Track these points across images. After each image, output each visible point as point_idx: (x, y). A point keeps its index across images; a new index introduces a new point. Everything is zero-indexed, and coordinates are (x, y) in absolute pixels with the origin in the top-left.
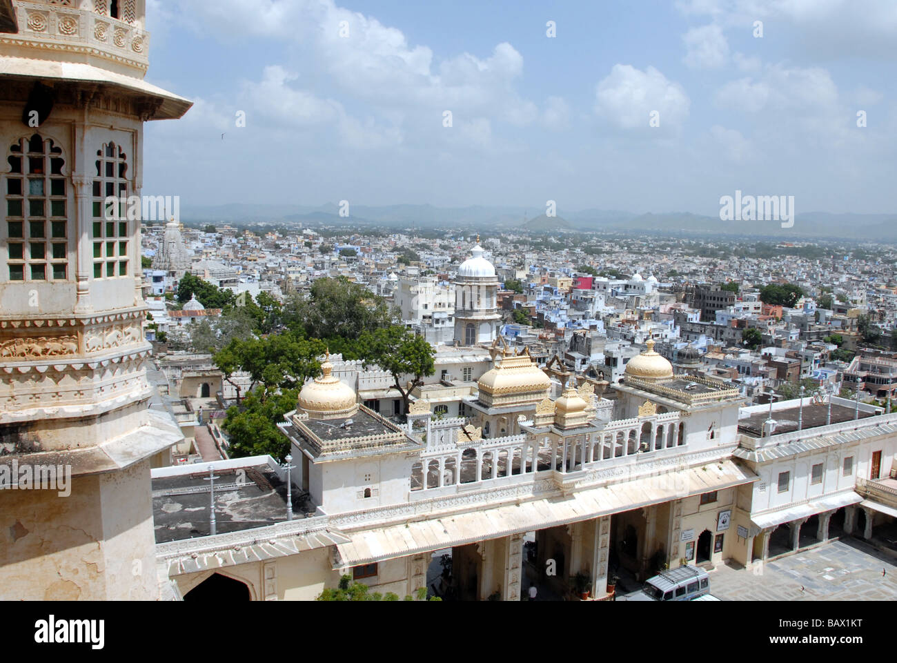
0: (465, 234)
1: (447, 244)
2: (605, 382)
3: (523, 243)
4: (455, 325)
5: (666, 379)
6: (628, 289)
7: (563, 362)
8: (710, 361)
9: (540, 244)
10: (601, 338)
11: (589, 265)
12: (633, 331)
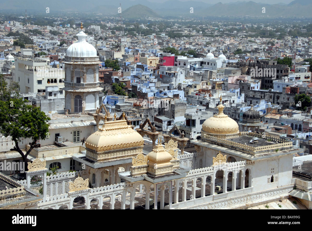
0: (71, 22)
1: (56, 30)
2: (186, 139)
3: (119, 29)
4: (65, 96)
5: (234, 135)
6: (203, 65)
7: (153, 124)
8: (269, 121)
9: (133, 30)
10: (182, 104)
11: (172, 47)
12: (208, 98)
